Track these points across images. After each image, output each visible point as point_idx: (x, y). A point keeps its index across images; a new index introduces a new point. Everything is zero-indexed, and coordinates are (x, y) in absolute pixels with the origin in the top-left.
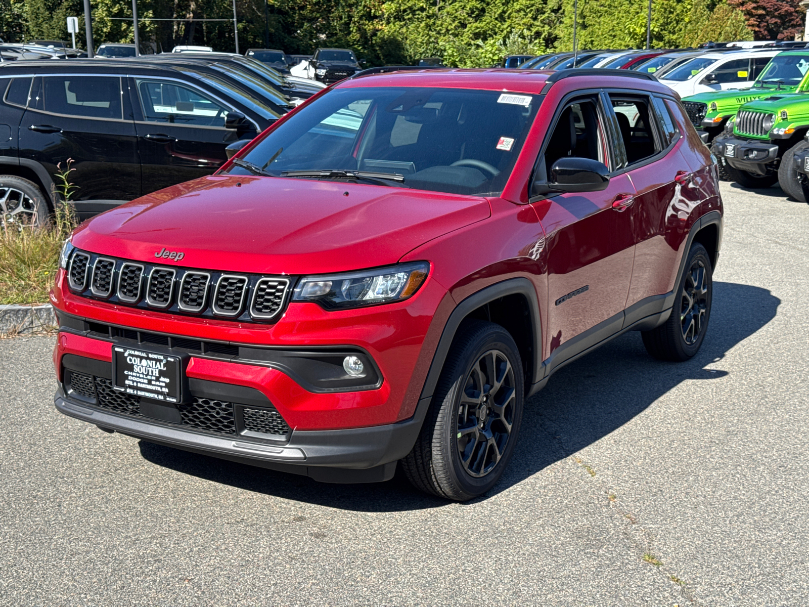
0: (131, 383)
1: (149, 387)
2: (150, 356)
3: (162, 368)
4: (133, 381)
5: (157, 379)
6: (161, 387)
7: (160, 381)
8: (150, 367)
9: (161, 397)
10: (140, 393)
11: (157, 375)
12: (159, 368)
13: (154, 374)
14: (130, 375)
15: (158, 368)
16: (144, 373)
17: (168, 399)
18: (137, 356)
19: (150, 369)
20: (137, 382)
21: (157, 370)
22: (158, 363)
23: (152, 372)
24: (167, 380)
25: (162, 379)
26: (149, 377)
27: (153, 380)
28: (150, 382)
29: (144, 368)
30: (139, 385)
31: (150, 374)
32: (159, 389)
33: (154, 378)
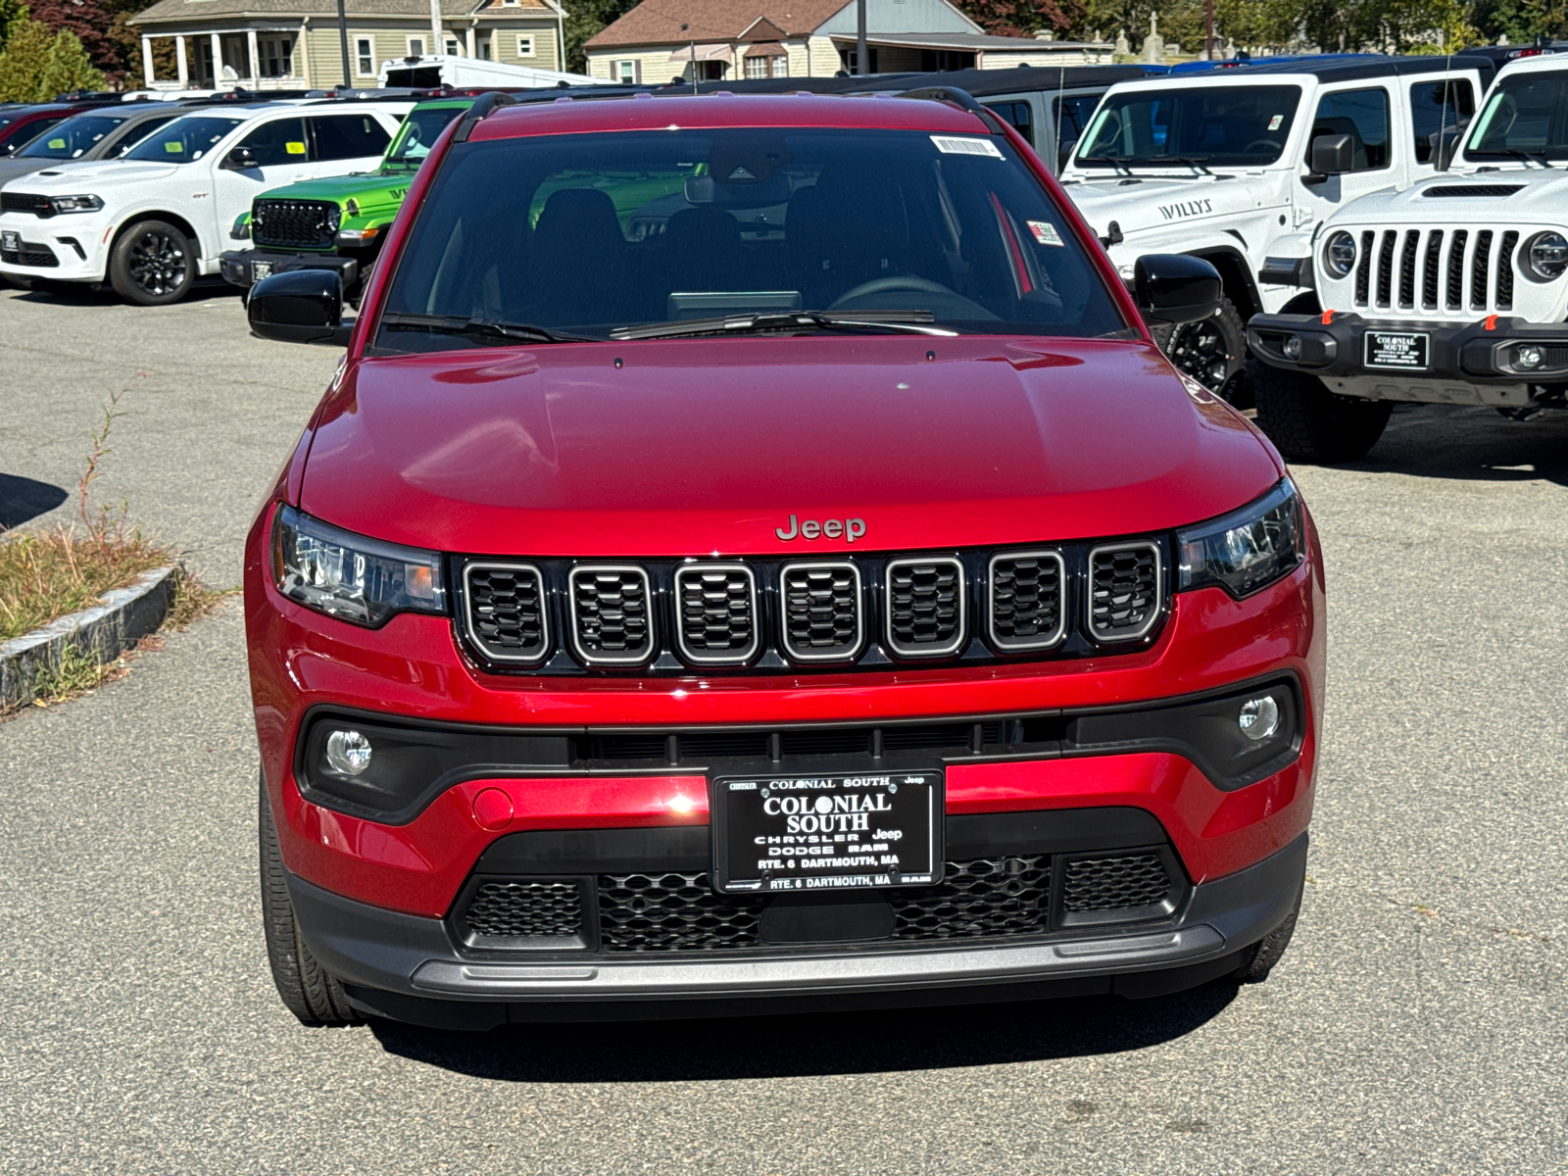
0: (777, 864)
1: (838, 862)
2: (847, 783)
3: (881, 808)
4: (784, 859)
5: (866, 838)
6: (878, 855)
7: (872, 842)
8: (842, 811)
9: (882, 880)
10: (813, 883)
11: (865, 827)
12: (872, 808)
13: (855, 827)
14: (774, 845)
15: (866, 809)
16: (824, 829)
17: (905, 880)
18: (798, 793)
19: (843, 818)
20: (798, 859)
21: (865, 816)
22: (867, 799)
23: (849, 823)
24: (896, 835)
25: (881, 834)
26: (838, 838)
27: (853, 843)
28: (841, 850)
29: (823, 819)
30: (805, 864)
31: (843, 828)
32: (871, 861)
33: (856, 837)
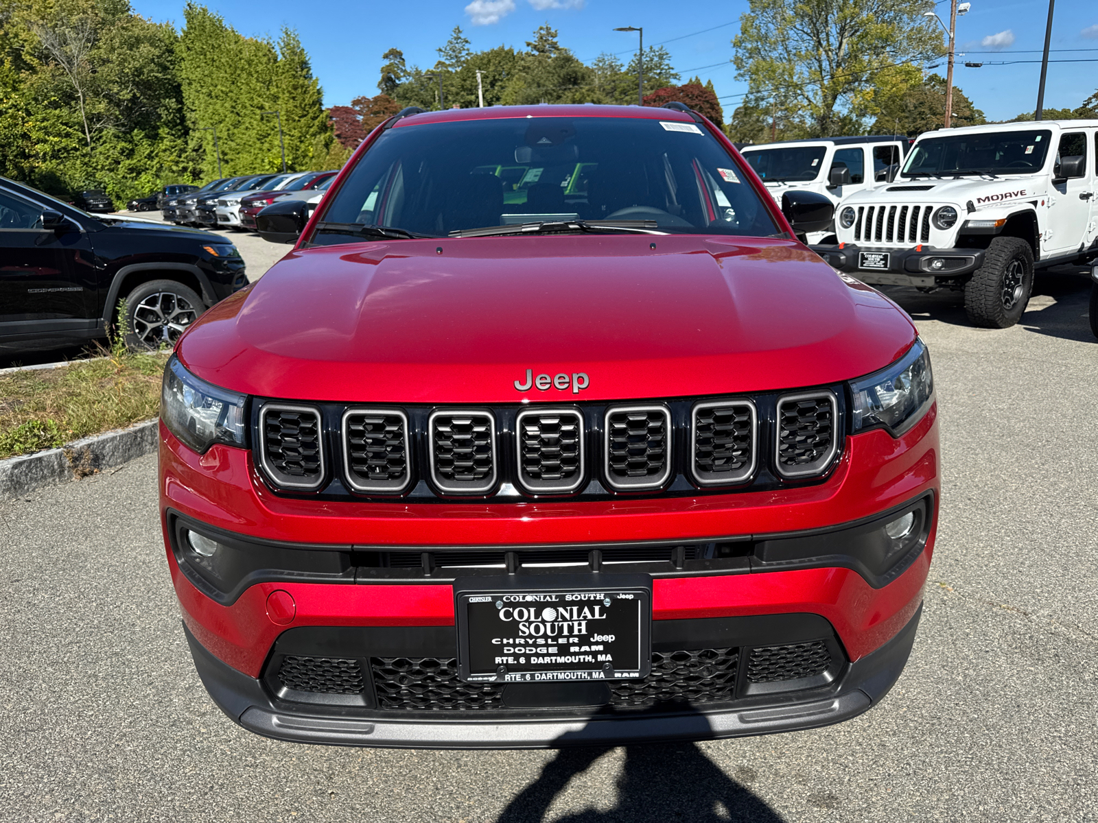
0: (511, 660)
1: (561, 660)
2: (569, 598)
3: (597, 616)
4: (516, 656)
5: (584, 640)
6: (595, 654)
7: (590, 644)
8: (564, 619)
9: (598, 675)
10: (540, 677)
11: (584, 632)
12: (590, 617)
13: (576, 632)
14: (508, 645)
15: (585, 618)
16: (549, 633)
17: (617, 675)
18: (527, 605)
19: (565, 624)
20: (528, 657)
21: (584, 623)
22: (586, 609)
23: (571, 629)
24: (610, 638)
25: (597, 638)
26: (561, 641)
27: (574, 644)
28: (564, 650)
29: (548, 625)
30: (534, 660)
31: (566, 633)
32: (589, 658)
33: (576, 640)
